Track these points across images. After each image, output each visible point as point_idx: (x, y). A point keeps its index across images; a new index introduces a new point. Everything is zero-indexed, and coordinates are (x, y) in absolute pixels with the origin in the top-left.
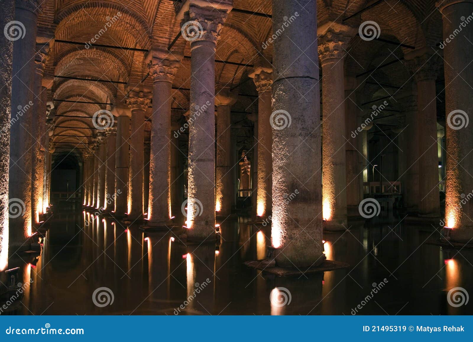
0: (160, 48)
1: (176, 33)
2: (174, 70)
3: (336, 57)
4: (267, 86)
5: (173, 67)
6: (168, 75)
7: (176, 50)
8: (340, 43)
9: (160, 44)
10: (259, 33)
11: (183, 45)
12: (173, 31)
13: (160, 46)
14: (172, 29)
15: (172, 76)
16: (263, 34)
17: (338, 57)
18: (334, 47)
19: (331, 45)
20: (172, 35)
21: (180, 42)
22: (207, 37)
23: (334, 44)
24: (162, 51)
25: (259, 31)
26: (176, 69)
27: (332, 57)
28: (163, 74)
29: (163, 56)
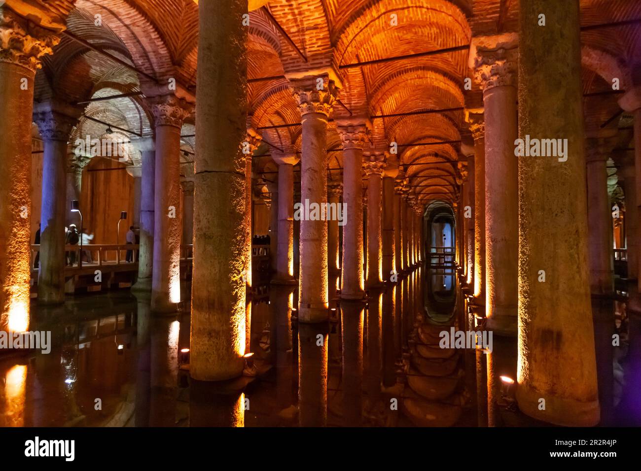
0: (342, 115)
1: (355, 96)
2: (360, 135)
3: (495, 86)
4: (481, 130)
5: (357, 132)
6: (353, 141)
7: (359, 114)
8: (500, 63)
9: (340, 112)
10: (459, 67)
11: (366, 107)
12: (351, 95)
13: (341, 114)
14: (348, 93)
15: (358, 141)
16: (463, 66)
17: (498, 85)
18: (491, 72)
19: (486, 70)
20: (351, 99)
21: (361, 104)
22: (309, 109)
23: (490, 67)
24: (344, 118)
25: (457, 64)
26: (360, 134)
27: (489, 87)
28: (348, 141)
29: (345, 123)
